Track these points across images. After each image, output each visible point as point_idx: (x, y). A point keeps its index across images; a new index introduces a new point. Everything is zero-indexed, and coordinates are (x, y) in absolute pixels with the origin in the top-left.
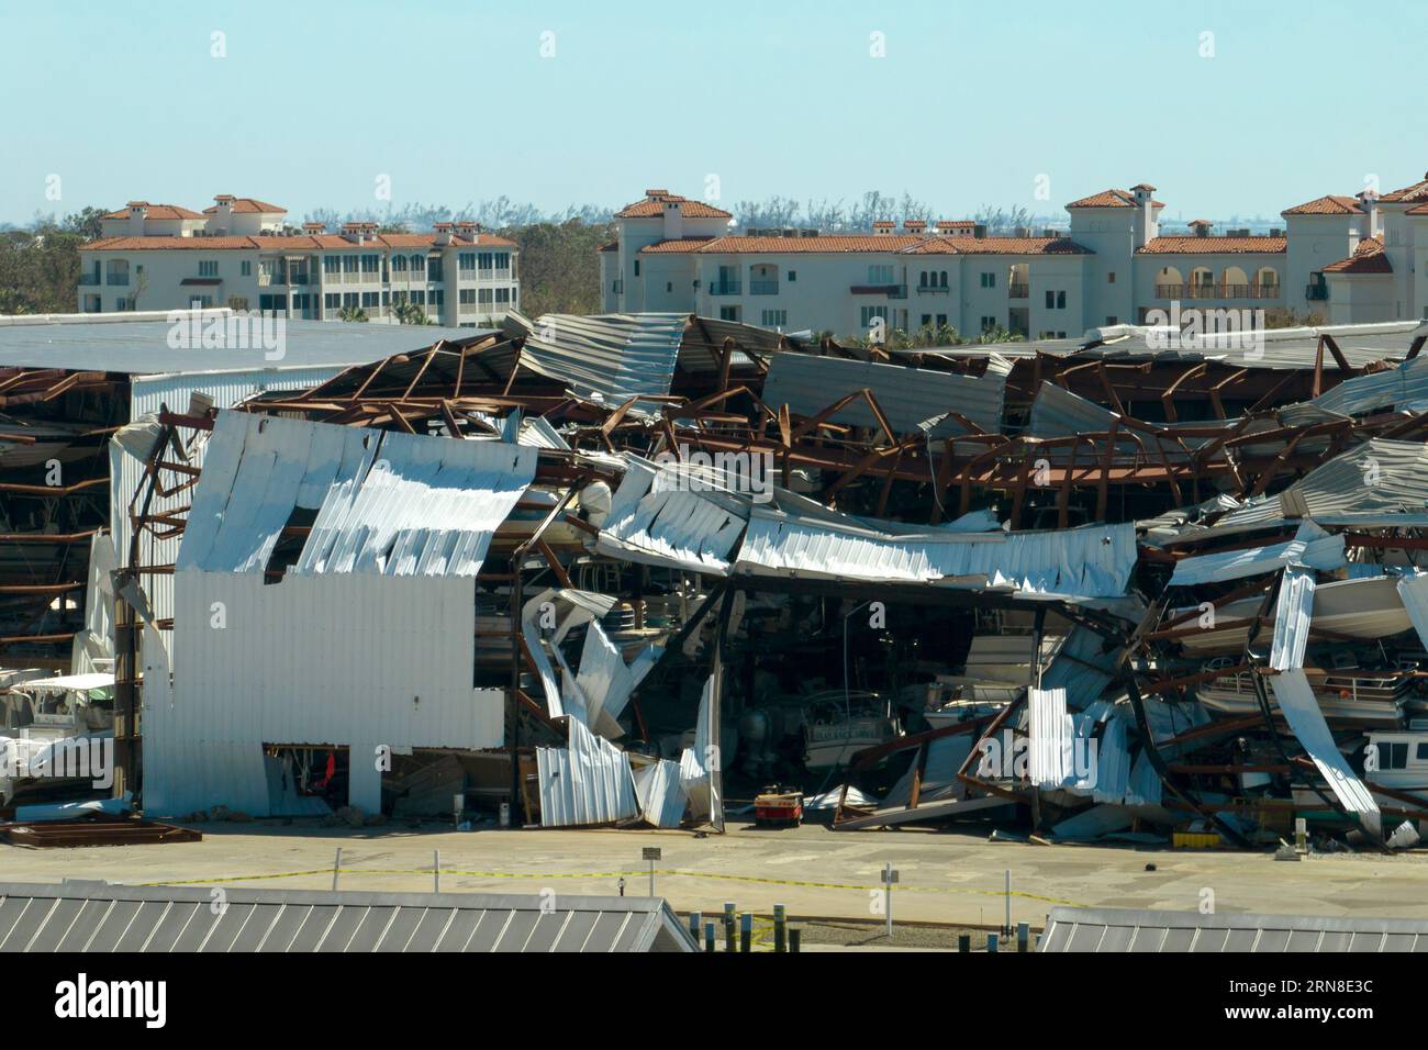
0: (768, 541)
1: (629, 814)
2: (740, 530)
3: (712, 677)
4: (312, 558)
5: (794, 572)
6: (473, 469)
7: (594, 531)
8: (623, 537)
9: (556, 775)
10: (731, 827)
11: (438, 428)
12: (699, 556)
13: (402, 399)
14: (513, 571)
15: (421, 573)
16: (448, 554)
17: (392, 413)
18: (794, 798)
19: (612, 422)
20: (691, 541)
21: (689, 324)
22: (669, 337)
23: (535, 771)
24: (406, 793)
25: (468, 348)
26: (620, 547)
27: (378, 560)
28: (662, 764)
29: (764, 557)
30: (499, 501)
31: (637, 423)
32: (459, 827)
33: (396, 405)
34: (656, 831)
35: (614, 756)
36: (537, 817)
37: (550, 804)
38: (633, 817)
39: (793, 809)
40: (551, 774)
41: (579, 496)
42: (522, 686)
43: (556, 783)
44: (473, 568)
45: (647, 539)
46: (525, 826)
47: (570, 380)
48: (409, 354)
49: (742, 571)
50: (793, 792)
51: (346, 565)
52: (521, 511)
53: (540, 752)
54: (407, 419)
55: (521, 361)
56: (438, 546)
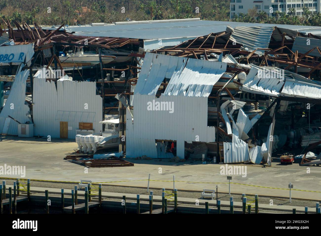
0: (290, 87)
1: (247, 160)
2: (283, 84)
3: (272, 124)
4: (168, 92)
5: (295, 96)
6: (210, 68)
7: (241, 85)
8: (249, 86)
9: (228, 149)
10: (274, 164)
11: (203, 57)
12: (271, 91)
13: (198, 49)
14: (218, 95)
15: (194, 96)
16: (201, 91)
17: (193, 53)
18: (291, 156)
19: (250, 55)
20: (269, 87)
21: (274, 29)
22: (269, 33)
23: (223, 148)
24: (193, 153)
25: (217, 35)
26: (248, 89)
27: (184, 92)
28: (257, 147)
29: (289, 92)
30: (216, 77)
31: (257, 56)
32: (203, 163)
33: (194, 51)
34: (253, 165)
35: (244, 145)
36: (223, 161)
37: (227, 157)
38: (248, 161)
39: (290, 160)
40: (227, 149)
41: (238, 76)
42: (220, 126)
43: (228, 152)
44: (207, 95)
45: (256, 87)
46: (220, 163)
47: (242, 44)
48: (204, 37)
49: (282, 95)
50: (291, 155)
51: (176, 94)
52: (222, 80)
53: (224, 143)
54: (196, 54)
55: (230, 39)
56: (199, 89)
